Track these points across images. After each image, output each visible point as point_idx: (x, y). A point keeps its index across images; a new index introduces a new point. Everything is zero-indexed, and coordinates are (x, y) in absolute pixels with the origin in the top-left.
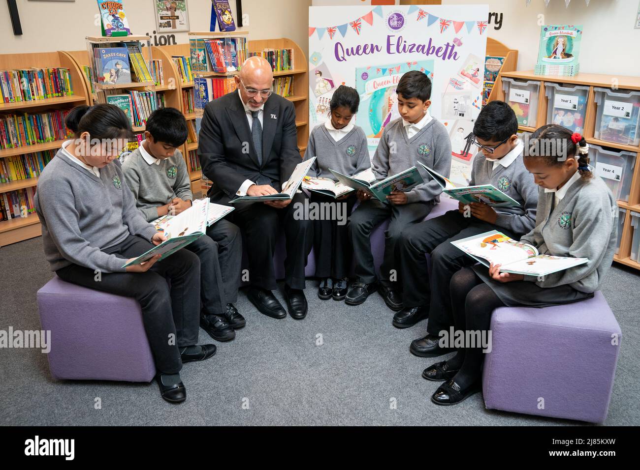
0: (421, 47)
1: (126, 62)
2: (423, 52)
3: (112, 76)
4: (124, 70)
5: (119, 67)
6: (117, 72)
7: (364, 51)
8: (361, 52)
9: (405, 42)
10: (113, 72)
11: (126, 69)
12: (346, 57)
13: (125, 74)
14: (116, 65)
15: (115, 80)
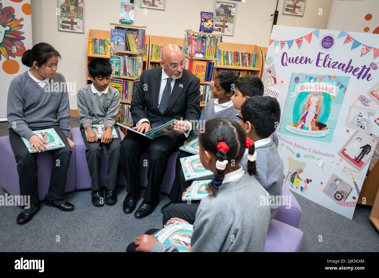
0: (342, 65)
1: (123, 38)
2: (342, 70)
3: (114, 44)
4: (122, 43)
5: (119, 40)
6: (118, 43)
7: (300, 62)
8: (298, 61)
9: (331, 59)
10: (116, 42)
11: (123, 42)
12: (288, 63)
13: (122, 45)
14: (118, 39)
15: (116, 47)
